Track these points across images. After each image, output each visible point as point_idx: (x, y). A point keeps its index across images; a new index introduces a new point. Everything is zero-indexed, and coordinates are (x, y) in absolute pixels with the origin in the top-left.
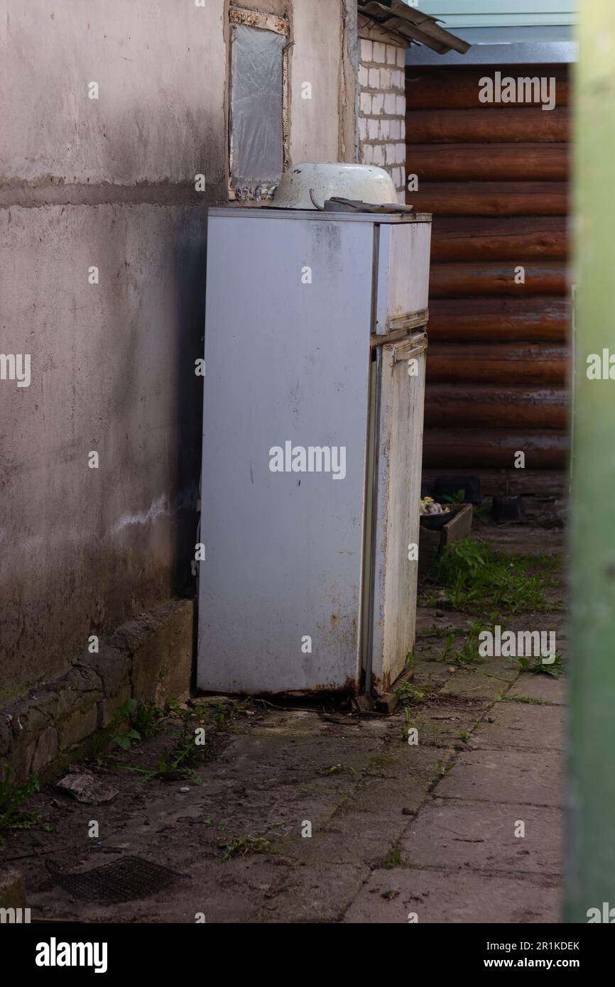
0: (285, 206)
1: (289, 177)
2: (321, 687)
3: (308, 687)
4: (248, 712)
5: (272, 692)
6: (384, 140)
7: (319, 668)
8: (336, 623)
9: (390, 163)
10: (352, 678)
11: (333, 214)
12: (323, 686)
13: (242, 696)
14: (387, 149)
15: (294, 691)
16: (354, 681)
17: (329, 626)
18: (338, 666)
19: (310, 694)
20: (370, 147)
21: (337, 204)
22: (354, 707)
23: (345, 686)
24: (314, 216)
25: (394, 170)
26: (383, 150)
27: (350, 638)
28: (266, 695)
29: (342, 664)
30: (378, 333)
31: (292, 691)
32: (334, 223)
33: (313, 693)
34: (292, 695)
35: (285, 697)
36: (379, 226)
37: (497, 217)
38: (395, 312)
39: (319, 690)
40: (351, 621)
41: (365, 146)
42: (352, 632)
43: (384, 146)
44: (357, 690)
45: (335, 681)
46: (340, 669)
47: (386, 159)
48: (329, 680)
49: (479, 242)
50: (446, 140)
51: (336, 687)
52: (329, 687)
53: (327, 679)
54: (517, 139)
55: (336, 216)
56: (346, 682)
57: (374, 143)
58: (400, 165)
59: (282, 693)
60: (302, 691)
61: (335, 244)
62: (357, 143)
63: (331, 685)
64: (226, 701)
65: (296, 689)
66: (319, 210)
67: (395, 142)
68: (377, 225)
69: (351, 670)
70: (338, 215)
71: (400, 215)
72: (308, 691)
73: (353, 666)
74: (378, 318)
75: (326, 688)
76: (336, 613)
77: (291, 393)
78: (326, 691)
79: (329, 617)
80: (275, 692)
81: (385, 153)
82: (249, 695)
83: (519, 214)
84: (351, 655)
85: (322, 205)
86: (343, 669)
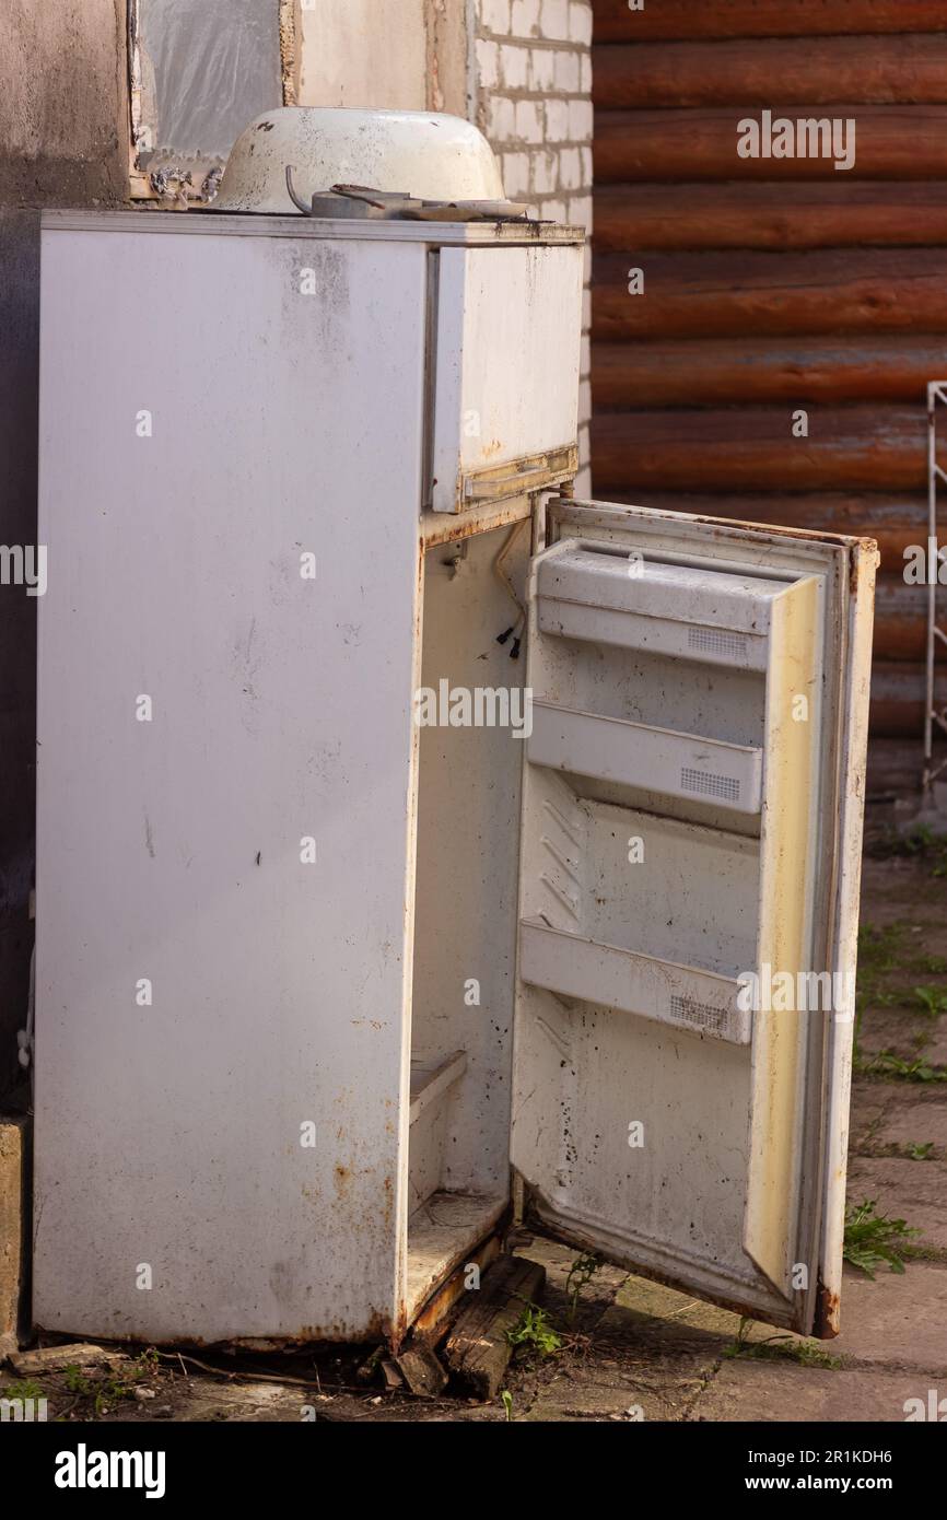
0: (235, 208)
1: (247, 140)
2: (314, 1330)
3: (284, 1332)
4: (141, 1392)
5: (201, 1339)
6: (540, 90)
7: (309, 1288)
8: (347, 1186)
9: (555, 139)
10: (384, 1313)
11: (331, 224)
12: (318, 1329)
13: (133, 1346)
14: (548, 110)
15: (253, 1338)
16: (388, 1320)
17: (331, 1193)
18: (352, 1285)
19: (288, 1346)
20: (507, 103)
21: (347, 201)
22: (393, 1380)
23: (368, 1330)
24: (286, 228)
25: (565, 153)
26: (538, 110)
27: (379, 1220)
28: (188, 1346)
29: (360, 1280)
30: (437, 507)
31: (246, 1338)
32: (333, 245)
33: (294, 1346)
34: (246, 1349)
35: (232, 1352)
36: (437, 251)
37: (782, 251)
38: (483, 457)
39: (308, 1338)
40: (381, 1182)
41: (495, 100)
42: (383, 1205)
43: (540, 104)
44: (396, 1342)
45: (346, 1319)
46: (355, 1292)
47: (545, 130)
48: (332, 1318)
49: (747, 300)
50: (684, 102)
51: (348, 1333)
52: (331, 1332)
53: (326, 1315)
54: (821, 99)
55: (337, 229)
56: (371, 1322)
57: (517, 95)
58: (580, 144)
59: (225, 1343)
60: (271, 1339)
61: (334, 293)
62: (472, 92)
63: (336, 1328)
64: (96, 1357)
65: (256, 1335)
66: (305, 215)
67: (567, 97)
68: (434, 249)
69: (382, 1293)
70: (341, 225)
71: (495, 225)
72: (284, 1339)
73: (388, 1286)
74: (438, 473)
75: (324, 1334)
76: (345, 1163)
77: (237, 648)
78: (324, 1342)
79: (329, 1174)
80: (209, 1339)
81: (543, 118)
82: (149, 1345)
83: (824, 246)
84: (382, 1260)
85: (309, 203)
86: (363, 1293)
